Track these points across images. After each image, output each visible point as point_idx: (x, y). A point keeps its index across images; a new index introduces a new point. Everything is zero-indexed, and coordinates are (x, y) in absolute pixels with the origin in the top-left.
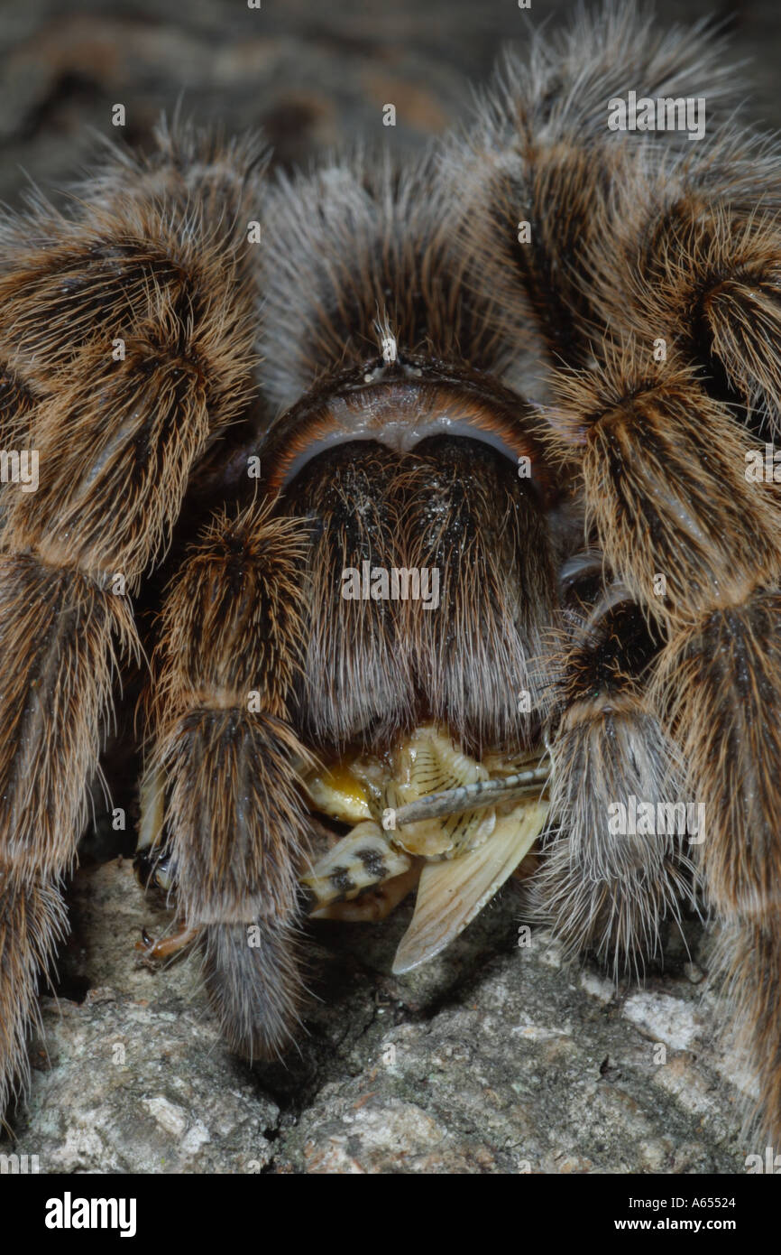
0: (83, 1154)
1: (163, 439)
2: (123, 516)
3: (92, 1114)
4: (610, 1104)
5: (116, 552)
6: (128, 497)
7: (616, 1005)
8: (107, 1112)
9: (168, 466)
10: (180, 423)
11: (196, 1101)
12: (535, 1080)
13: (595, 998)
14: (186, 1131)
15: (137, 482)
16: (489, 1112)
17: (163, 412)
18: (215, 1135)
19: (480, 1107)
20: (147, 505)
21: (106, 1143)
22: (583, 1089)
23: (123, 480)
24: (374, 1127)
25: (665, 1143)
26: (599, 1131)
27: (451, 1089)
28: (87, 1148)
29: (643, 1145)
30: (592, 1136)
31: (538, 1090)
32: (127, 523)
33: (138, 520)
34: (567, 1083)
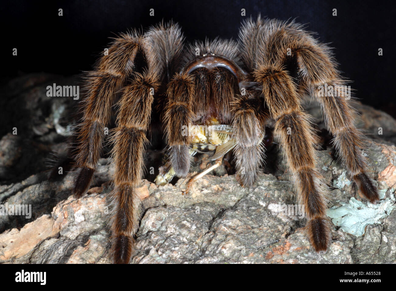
0: (171, 233)
1: (145, 100)
2: (140, 115)
3: (172, 225)
4: (270, 219)
5: (141, 122)
6: (141, 112)
7: (267, 207)
8: (175, 225)
9: (147, 104)
10: (147, 97)
11: (192, 222)
12: (256, 215)
13: (262, 206)
14: (191, 227)
15: (142, 109)
16: (248, 220)
17: (144, 95)
18: (197, 227)
19: (246, 220)
20: (145, 113)
21: (176, 230)
22: (265, 217)
23: (139, 108)
24: (228, 222)
25: (282, 225)
26: (269, 224)
27: (240, 217)
28: (172, 231)
29: (278, 226)
30: (268, 225)
31: (257, 217)
32: (142, 117)
33: (144, 116)
34: (262, 216)
